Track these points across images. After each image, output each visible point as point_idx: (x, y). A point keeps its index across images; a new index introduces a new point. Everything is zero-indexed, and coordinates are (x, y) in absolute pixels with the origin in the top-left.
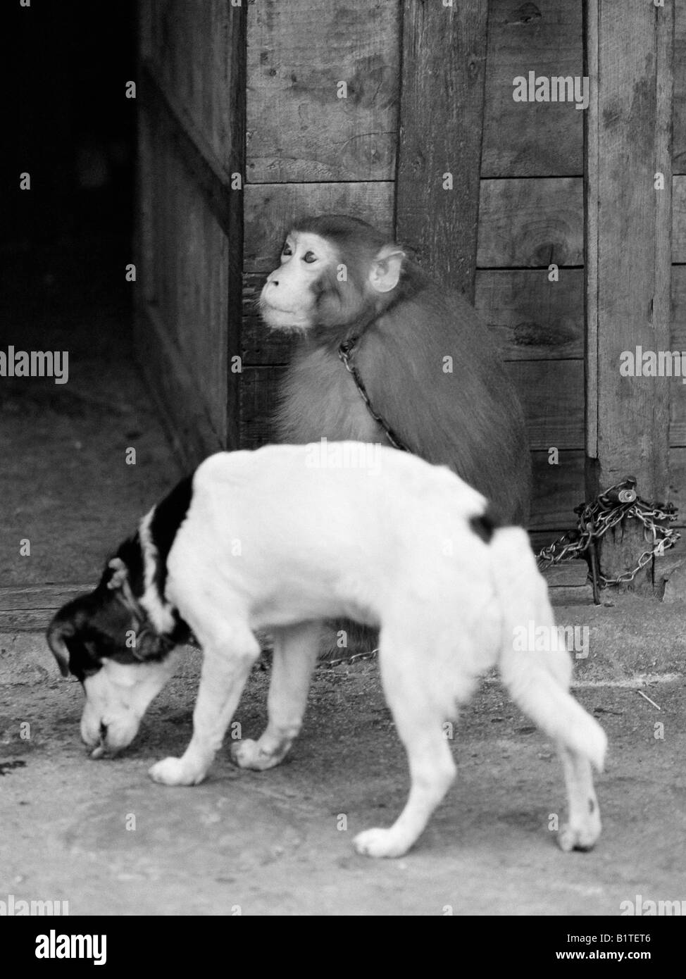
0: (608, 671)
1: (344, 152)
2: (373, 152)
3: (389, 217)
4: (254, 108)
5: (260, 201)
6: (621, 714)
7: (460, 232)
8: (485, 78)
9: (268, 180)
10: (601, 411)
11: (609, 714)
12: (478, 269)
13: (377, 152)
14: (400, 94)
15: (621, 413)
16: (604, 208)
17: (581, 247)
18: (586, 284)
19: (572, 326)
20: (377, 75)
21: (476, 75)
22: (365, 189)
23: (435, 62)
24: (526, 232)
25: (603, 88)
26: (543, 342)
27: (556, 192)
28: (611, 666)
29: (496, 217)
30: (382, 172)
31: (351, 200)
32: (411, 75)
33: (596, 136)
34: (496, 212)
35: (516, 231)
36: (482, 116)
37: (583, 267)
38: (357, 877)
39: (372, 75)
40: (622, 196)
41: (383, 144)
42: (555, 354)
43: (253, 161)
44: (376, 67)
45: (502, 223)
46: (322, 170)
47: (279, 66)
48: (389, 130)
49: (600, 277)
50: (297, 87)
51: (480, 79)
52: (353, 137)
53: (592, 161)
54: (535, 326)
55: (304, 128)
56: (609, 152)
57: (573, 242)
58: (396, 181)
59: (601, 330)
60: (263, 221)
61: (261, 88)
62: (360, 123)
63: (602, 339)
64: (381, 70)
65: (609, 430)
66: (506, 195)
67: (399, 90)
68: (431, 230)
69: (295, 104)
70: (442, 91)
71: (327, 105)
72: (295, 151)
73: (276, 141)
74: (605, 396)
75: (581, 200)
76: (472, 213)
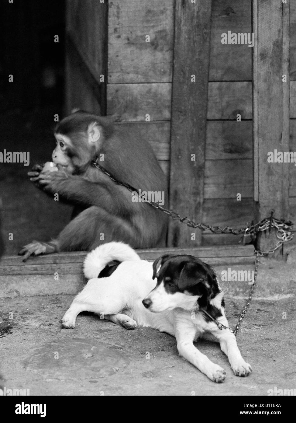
0: (263, 293)
1: (150, 70)
2: (162, 70)
3: (169, 98)
4: (111, 52)
5: (113, 91)
6: (268, 312)
7: (200, 104)
8: (210, 39)
9: (118, 82)
10: (260, 181)
11: (263, 312)
12: (208, 120)
13: (164, 70)
14: (174, 46)
15: (268, 182)
16: (260, 94)
17: (251, 111)
18: (253, 127)
19: (248, 145)
20: (164, 38)
21: (206, 38)
22: (159, 86)
23: (189, 32)
24: (228, 105)
25: (260, 44)
26: (236, 151)
27: (241, 88)
28: (264, 291)
29: (215, 98)
30: (166, 79)
31: (153, 90)
32: (179, 38)
33: (257, 64)
34: (215, 96)
35: (224, 104)
36: (209, 55)
37: (252, 120)
38: (150, 381)
39: (161, 38)
40: (268, 89)
41: (167, 67)
42: (241, 157)
43: (111, 74)
44: (164, 34)
45: (218, 101)
46: (140, 78)
47: (122, 34)
48: (169, 61)
49: (259, 124)
50: (130, 43)
51: (208, 40)
52: (153, 64)
53: (255, 75)
54: (233, 145)
55: (132, 60)
56: (262, 70)
57: (248, 109)
58: (172, 83)
59: (259, 146)
60: (115, 100)
61: (114, 43)
62: (157, 58)
63: (260, 150)
64: (166, 36)
65: (263, 190)
66: (220, 88)
67: (174, 44)
68: (187, 103)
69: (129, 50)
70: (192, 44)
71: (142, 51)
72: (129, 70)
73: (121, 66)
74: (262, 175)
75: (251, 91)
76: (205, 96)
